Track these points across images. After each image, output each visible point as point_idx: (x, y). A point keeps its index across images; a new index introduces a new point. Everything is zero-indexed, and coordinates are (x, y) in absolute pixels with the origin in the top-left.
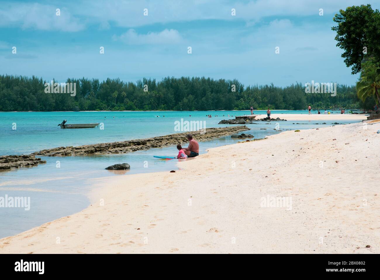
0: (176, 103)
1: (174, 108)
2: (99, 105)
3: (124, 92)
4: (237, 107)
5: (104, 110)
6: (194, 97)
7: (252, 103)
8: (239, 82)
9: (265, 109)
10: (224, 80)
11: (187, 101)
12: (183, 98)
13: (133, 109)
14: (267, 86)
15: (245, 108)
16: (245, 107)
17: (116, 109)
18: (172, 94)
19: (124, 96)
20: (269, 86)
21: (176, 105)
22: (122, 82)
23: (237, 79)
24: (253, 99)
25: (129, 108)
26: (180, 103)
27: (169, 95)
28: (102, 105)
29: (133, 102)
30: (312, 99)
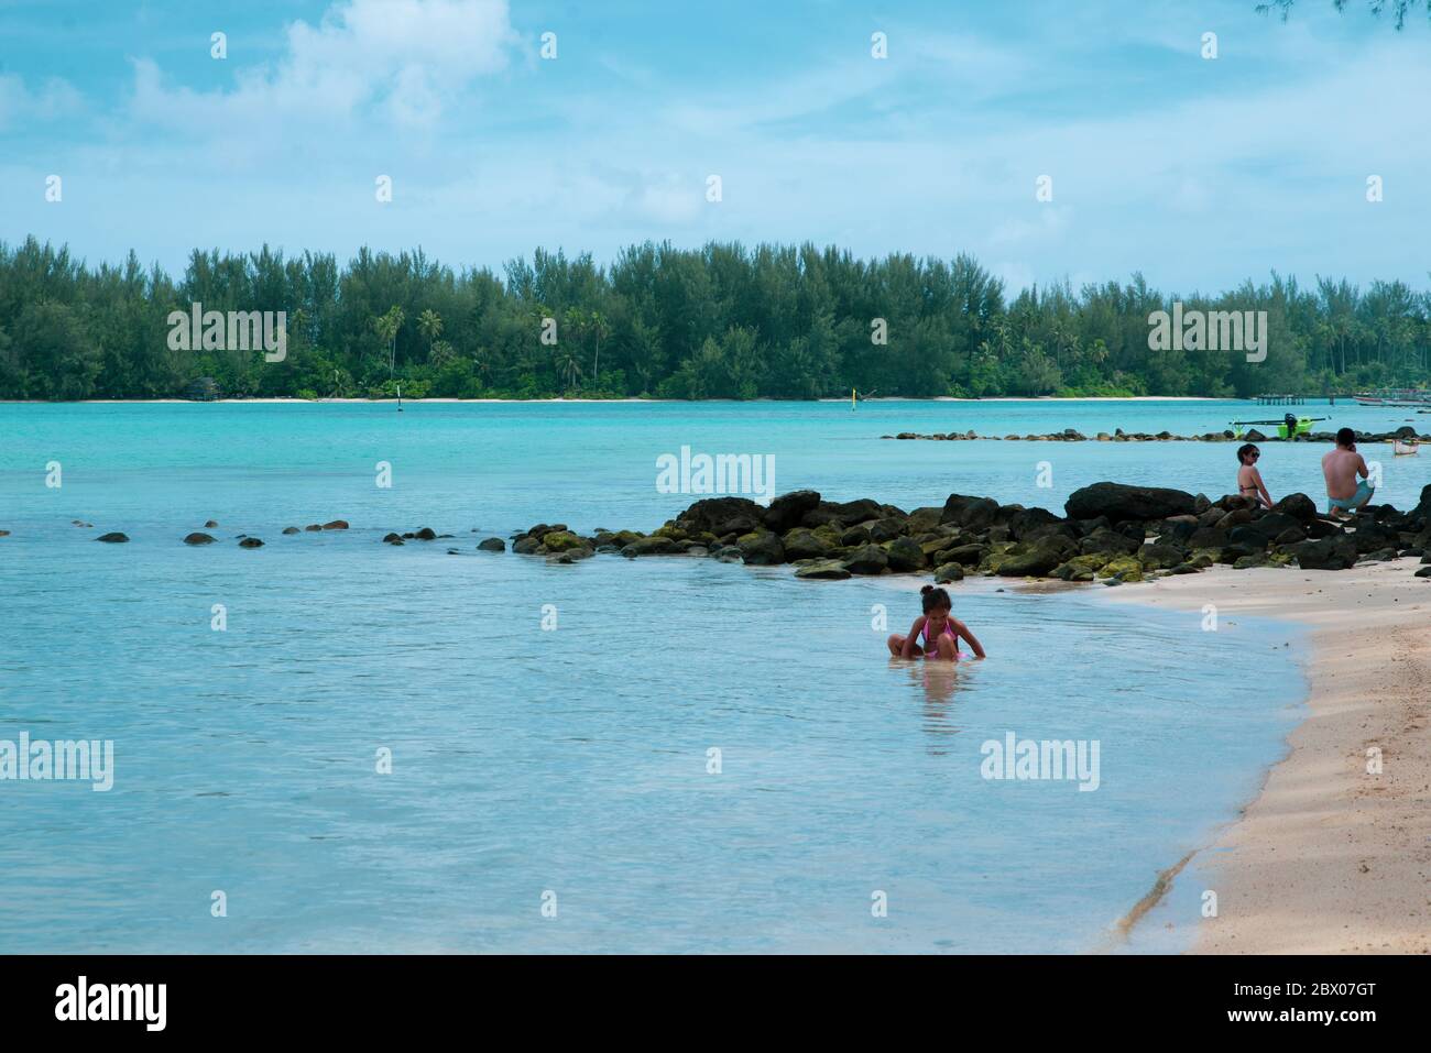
0: (672, 366)
1: (661, 387)
2: (315, 371)
3: (429, 311)
4: (965, 383)
5: (339, 396)
6: (755, 335)
7: (1032, 367)
8: (981, 269)
9: (1094, 395)
10: (908, 260)
11: (720, 354)
12: (705, 339)
13: (467, 392)
14: (1114, 287)
15: (1002, 386)
16: (1000, 383)
17: (389, 393)
18: (648, 323)
19: (429, 330)
20: (1123, 289)
21: (668, 374)
22: (434, 269)
23: (969, 255)
24: (1039, 347)
25: (453, 387)
26: (686, 363)
27: (638, 325)
28: (328, 371)
29: (473, 357)
30: (1336, 349)
